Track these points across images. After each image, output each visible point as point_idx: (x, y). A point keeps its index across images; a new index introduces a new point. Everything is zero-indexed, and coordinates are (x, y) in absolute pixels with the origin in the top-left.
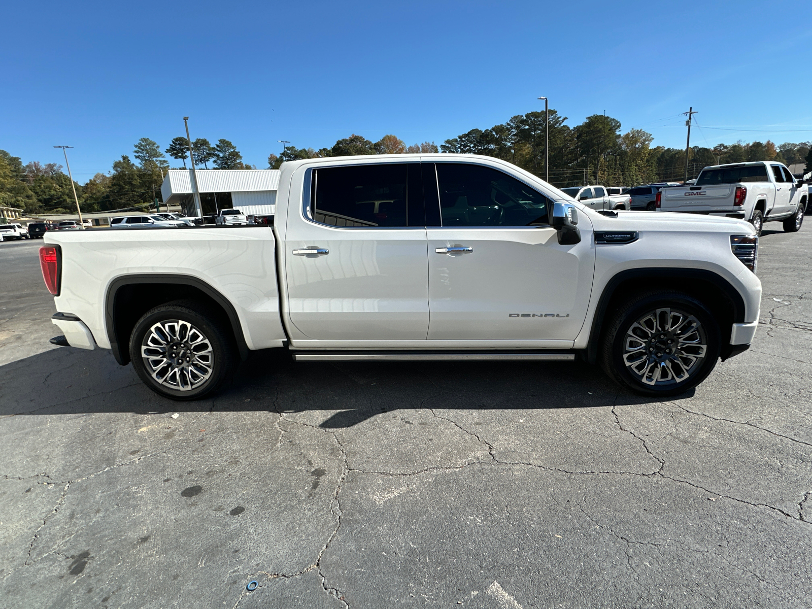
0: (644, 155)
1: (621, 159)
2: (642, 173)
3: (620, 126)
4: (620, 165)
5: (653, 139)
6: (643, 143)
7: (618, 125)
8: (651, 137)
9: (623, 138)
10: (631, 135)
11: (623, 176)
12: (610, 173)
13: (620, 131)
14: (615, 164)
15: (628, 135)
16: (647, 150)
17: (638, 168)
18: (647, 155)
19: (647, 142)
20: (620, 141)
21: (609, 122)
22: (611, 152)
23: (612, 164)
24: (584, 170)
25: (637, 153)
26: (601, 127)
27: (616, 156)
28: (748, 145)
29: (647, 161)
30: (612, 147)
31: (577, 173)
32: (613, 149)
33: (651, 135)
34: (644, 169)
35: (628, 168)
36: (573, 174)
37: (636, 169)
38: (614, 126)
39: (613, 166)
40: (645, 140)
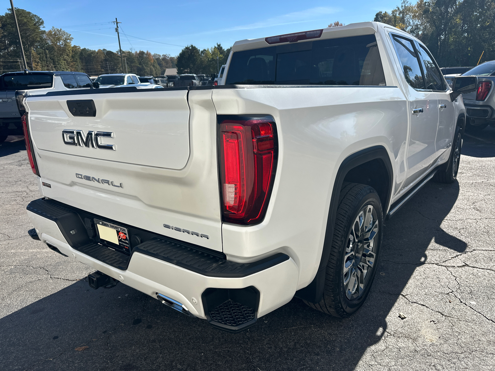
0: (69, 52)
1: (50, 52)
2: (70, 67)
3: (42, 23)
4: (50, 58)
5: (73, 38)
6: (65, 41)
7: (41, 21)
8: (71, 37)
9: (47, 35)
10: (53, 33)
11: (55, 68)
12: (44, 65)
13: (44, 27)
14: (46, 57)
15: (50, 32)
16: (70, 47)
17: (67, 63)
18: (71, 52)
19: (68, 41)
20: (45, 36)
21: (32, 17)
22: (39, 45)
23: (43, 57)
24: (19, 60)
25: (63, 50)
26: (25, 20)
27: (45, 50)
28: (136, 52)
29: (72, 57)
30: (39, 41)
31: (10, 62)
32: (41, 43)
33: (70, 35)
34: (72, 64)
35: (58, 62)
36: (5, 63)
37: (65, 63)
38: (37, 22)
39: (45, 59)
40: (66, 39)
